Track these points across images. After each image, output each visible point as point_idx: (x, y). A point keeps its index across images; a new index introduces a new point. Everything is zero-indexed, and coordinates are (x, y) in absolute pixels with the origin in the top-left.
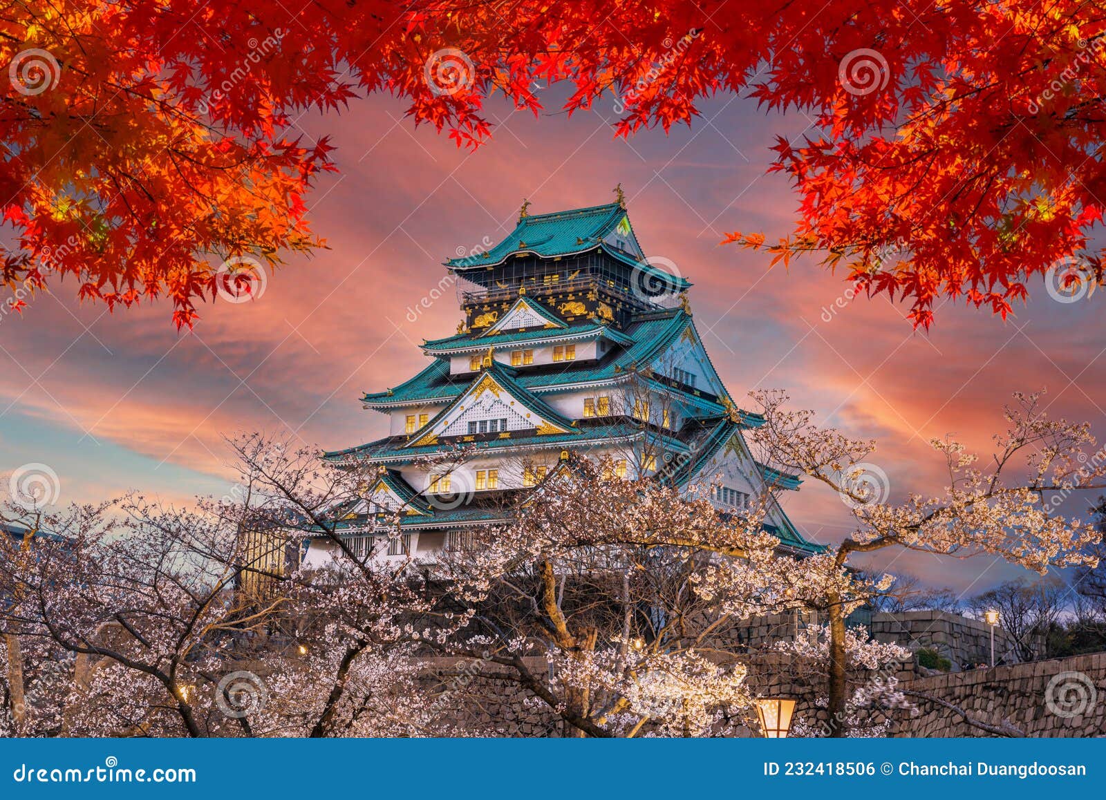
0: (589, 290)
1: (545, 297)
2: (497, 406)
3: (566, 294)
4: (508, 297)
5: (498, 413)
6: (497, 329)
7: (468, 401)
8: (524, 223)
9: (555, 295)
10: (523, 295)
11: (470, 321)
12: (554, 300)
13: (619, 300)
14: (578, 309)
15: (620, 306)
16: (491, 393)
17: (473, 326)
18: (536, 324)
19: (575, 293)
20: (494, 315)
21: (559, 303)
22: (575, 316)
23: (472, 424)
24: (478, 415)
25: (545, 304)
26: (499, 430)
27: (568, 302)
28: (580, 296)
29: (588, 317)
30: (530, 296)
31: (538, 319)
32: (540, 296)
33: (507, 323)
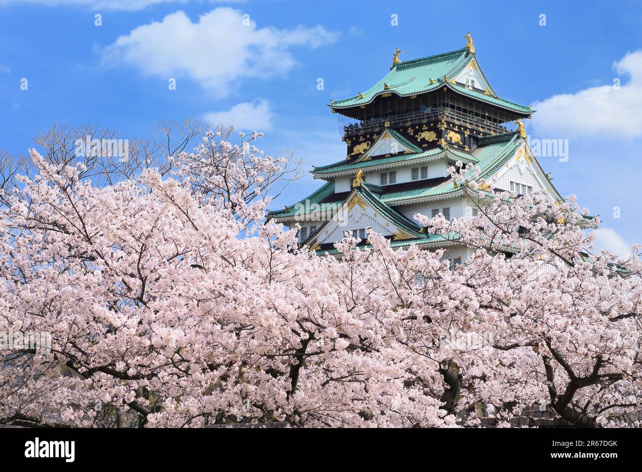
1: (405, 129)
2: (364, 217)
3: (421, 125)
4: (377, 130)
5: (365, 224)
6: (369, 156)
9: (413, 127)
10: (388, 127)
11: (350, 150)
12: (412, 131)
13: (466, 128)
14: (430, 136)
15: (467, 133)
16: (359, 207)
17: (352, 154)
18: (397, 150)
19: (428, 124)
20: (368, 144)
21: (416, 132)
24: (350, 226)
25: (405, 134)
27: (422, 131)
28: (432, 126)
29: (438, 143)
30: (395, 128)
31: (400, 147)
32: (401, 128)
33: (376, 151)
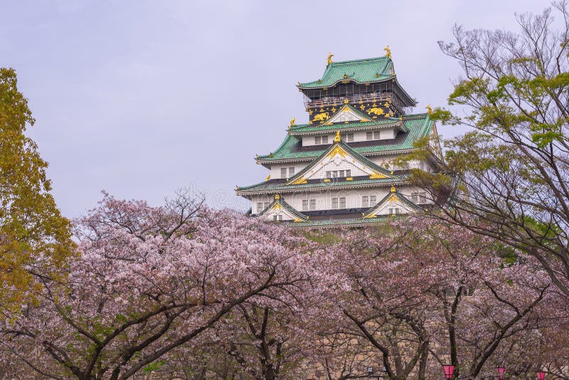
0: (386, 101)
1: (359, 105)
2: (344, 163)
3: (371, 104)
4: (335, 105)
5: (344, 167)
6: (331, 122)
7: (326, 160)
8: (330, 66)
9: (365, 104)
10: (346, 104)
12: (364, 107)
14: (379, 111)
16: (340, 156)
17: (313, 120)
18: (355, 119)
19: (377, 103)
20: (327, 114)
21: (367, 108)
22: (378, 116)
23: (328, 173)
24: (332, 168)
25: (359, 109)
26: (345, 176)
28: (380, 105)
29: (386, 116)
30: (350, 104)
31: (356, 117)
32: (355, 104)
33: (337, 119)
